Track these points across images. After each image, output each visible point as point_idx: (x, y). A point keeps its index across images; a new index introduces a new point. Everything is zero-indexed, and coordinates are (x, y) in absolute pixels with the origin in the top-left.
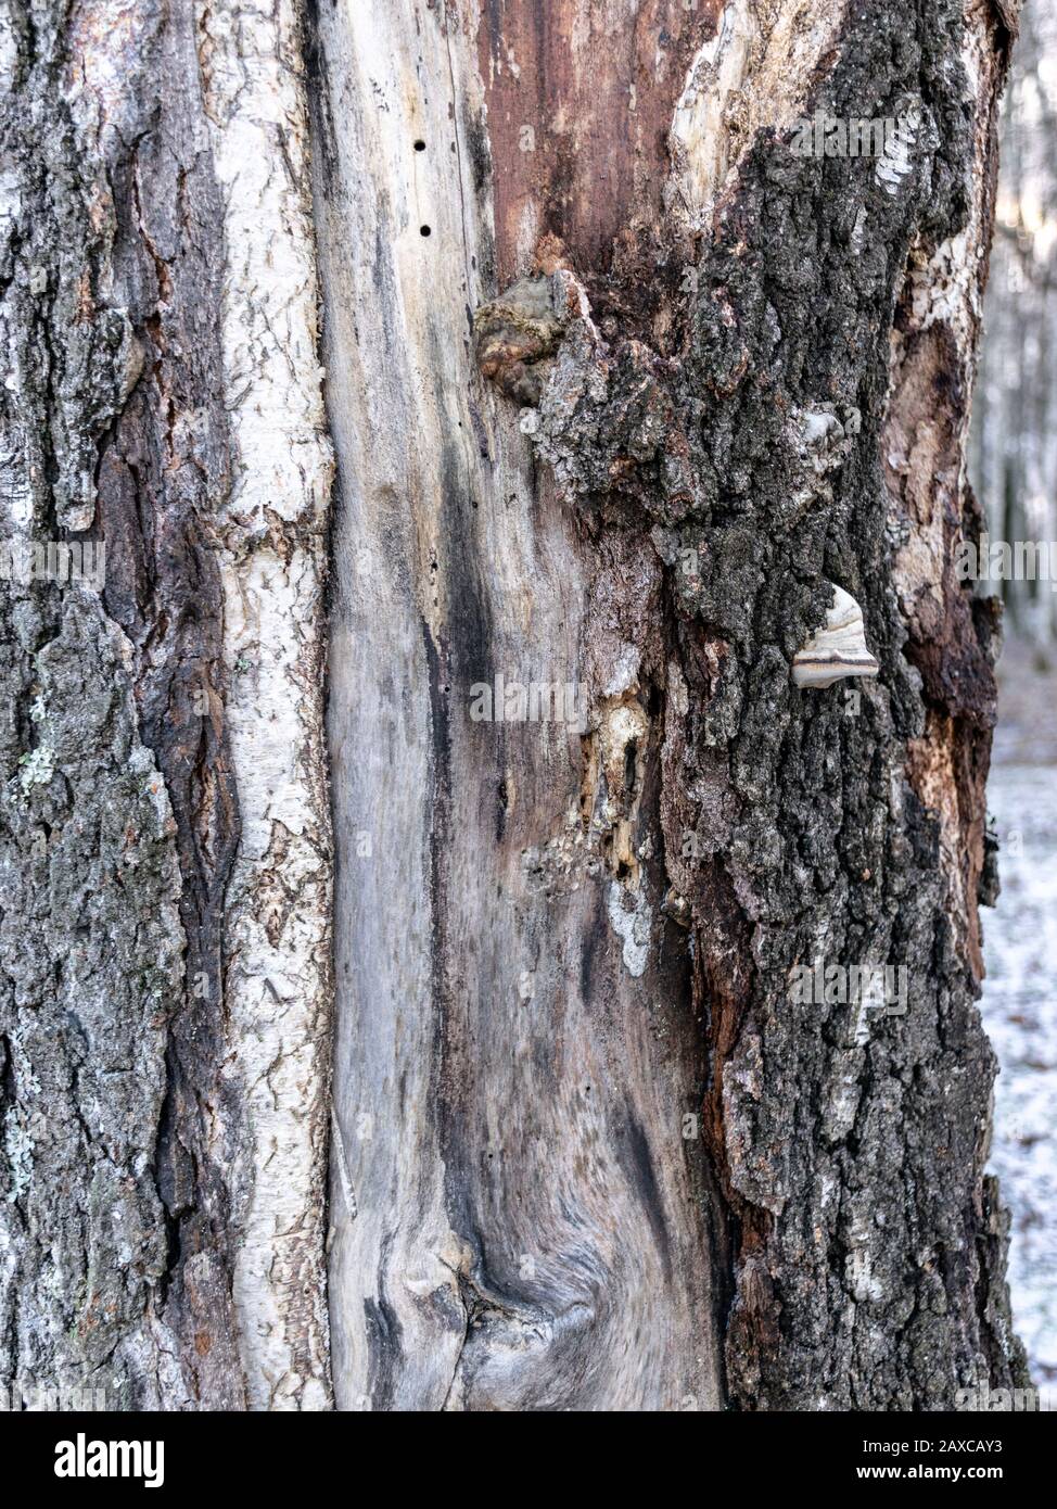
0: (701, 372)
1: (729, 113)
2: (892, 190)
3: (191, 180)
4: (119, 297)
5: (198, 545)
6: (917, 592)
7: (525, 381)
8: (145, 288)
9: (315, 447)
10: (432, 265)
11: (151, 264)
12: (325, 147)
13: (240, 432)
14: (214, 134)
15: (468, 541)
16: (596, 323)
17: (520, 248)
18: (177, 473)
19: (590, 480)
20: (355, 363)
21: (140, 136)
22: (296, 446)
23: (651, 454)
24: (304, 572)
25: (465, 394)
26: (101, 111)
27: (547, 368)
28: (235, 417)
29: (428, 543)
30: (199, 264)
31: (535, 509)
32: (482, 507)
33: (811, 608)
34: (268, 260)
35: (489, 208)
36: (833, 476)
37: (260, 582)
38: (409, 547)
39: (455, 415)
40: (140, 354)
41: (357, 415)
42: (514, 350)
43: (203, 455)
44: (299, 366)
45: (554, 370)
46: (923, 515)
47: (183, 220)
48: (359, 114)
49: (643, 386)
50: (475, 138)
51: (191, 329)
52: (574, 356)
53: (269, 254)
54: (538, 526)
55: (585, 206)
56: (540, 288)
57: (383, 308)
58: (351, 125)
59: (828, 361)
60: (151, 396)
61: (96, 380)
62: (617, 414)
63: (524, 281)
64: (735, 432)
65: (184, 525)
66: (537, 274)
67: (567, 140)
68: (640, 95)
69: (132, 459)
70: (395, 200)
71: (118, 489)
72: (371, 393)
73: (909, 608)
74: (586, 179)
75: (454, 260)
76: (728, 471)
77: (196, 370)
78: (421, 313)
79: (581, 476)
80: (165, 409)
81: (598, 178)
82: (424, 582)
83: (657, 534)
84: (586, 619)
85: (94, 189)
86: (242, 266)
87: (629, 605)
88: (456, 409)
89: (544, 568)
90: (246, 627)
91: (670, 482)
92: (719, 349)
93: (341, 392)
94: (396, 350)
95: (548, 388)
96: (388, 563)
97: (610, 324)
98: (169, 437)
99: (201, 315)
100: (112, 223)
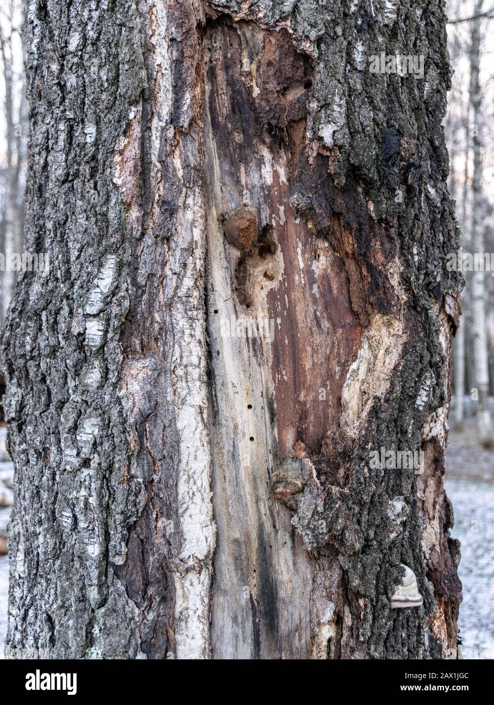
0: (357, 494)
1: (362, 388)
2: (421, 408)
3: (168, 430)
4: (139, 474)
5: (167, 571)
6: (430, 549)
7: (292, 502)
8: (149, 470)
9: (210, 527)
10: (254, 452)
11: (151, 460)
12: (213, 406)
13: (184, 525)
14: (177, 412)
15: (268, 561)
16: (319, 479)
17: (287, 445)
18: (158, 540)
19: (318, 542)
20: (224, 490)
21: (150, 414)
22: (204, 528)
23: (340, 532)
24: (205, 577)
25: (267, 502)
26: (134, 403)
27: (300, 497)
28: (182, 520)
29: (252, 562)
30: (170, 461)
31: (293, 547)
32: (273, 547)
33: (397, 578)
34: (196, 458)
35: (276, 430)
36: (404, 524)
37: (189, 583)
38: (245, 563)
39: (263, 511)
40: (147, 496)
41: (224, 510)
42: (288, 491)
43: (170, 536)
44: (205, 495)
45: (303, 498)
46: (431, 516)
47: (164, 444)
48: (227, 395)
49: (337, 506)
50: (270, 404)
51: (167, 487)
52: (311, 493)
53: (196, 456)
54: (295, 554)
55: (311, 428)
56: (296, 465)
57: (235, 469)
58: (224, 399)
59: (401, 480)
60: (149, 512)
61: (130, 507)
62: (328, 518)
63: (290, 461)
64: (369, 514)
65: (162, 563)
66: (295, 458)
67: (305, 403)
68: (331, 385)
69: (142, 537)
70: (240, 427)
71: (136, 549)
72: (230, 502)
73: (427, 556)
74: (311, 418)
75: (263, 451)
76: (367, 530)
77: (168, 502)
78: (250, 471)
79: (314, 541)
80: (154, 516)
81: (316, 417)
82: (250, 578)
83: (341, 558)
84: (313, 591)
85: (131, 433)
86: (186, 461)
87: (330, 587)
88: (264, 509)
89: (297, 571)
90: (184, 602)
91: (347, 540)
92: (363, 486)
93: (218, 500)
94: (241, 485)
95: (301, 505)
96: (236, 569)
97: (323, 478)
98: (156, 527)
99: (171, 481)
100: (138, 447)
